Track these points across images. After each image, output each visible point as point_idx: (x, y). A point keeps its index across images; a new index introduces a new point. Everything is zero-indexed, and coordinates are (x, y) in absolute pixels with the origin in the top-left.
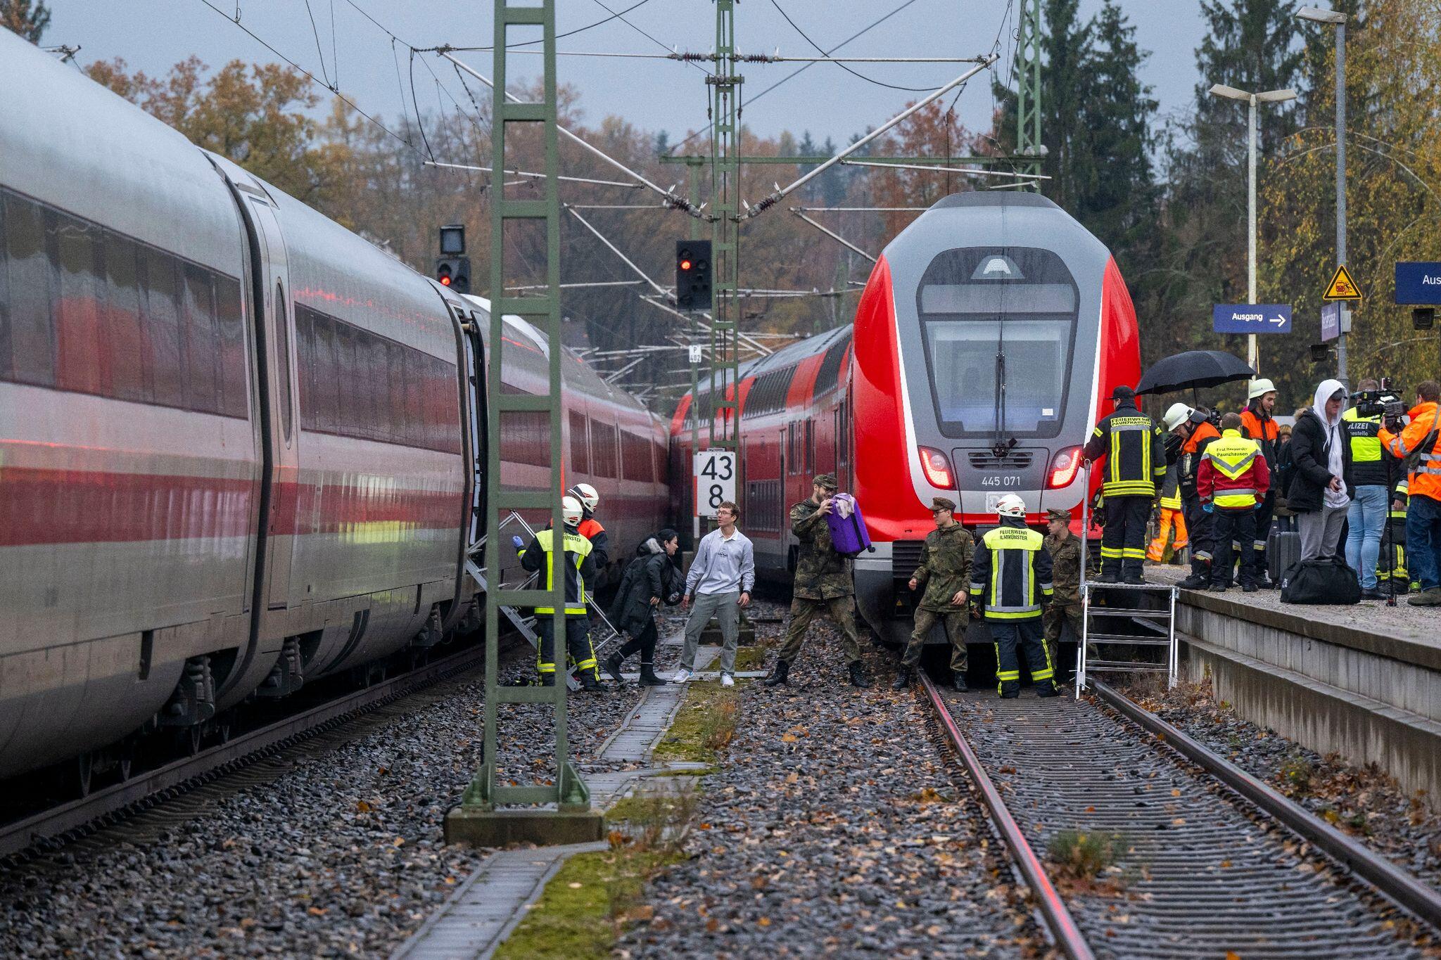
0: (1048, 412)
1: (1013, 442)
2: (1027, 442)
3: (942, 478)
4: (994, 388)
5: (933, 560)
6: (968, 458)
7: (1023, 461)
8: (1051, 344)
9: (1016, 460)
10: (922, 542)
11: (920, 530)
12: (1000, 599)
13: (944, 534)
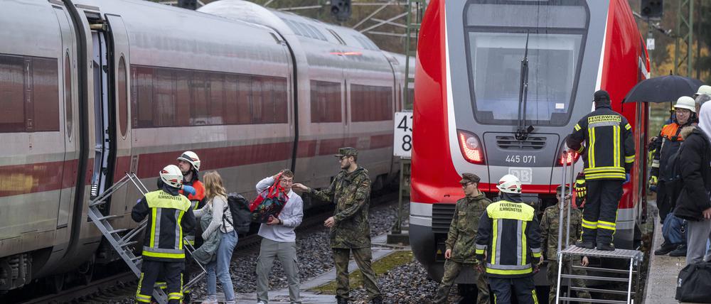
0: (560, 106)
1: (531, 129)
2: (542, 129)
3: (475, 155)
4: (519, 84)
5: (462, 222)
6: (495, 140)
7: (539, 144)
8: (566, 53)
9: (533, 143)
10: (454, 205)
11: (454, 195)
12: (498, 259)
13: (471, 202)
